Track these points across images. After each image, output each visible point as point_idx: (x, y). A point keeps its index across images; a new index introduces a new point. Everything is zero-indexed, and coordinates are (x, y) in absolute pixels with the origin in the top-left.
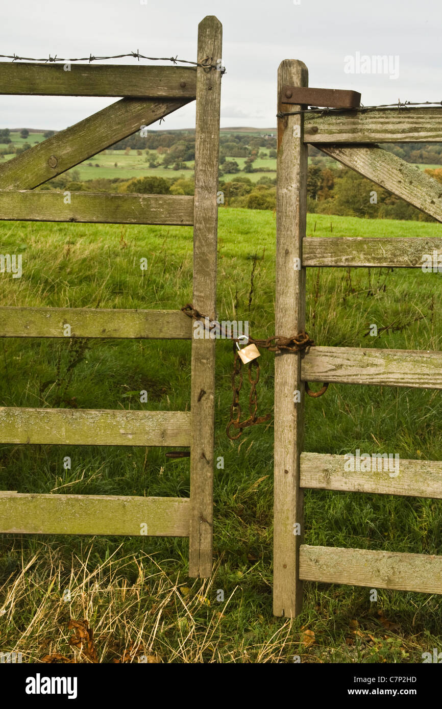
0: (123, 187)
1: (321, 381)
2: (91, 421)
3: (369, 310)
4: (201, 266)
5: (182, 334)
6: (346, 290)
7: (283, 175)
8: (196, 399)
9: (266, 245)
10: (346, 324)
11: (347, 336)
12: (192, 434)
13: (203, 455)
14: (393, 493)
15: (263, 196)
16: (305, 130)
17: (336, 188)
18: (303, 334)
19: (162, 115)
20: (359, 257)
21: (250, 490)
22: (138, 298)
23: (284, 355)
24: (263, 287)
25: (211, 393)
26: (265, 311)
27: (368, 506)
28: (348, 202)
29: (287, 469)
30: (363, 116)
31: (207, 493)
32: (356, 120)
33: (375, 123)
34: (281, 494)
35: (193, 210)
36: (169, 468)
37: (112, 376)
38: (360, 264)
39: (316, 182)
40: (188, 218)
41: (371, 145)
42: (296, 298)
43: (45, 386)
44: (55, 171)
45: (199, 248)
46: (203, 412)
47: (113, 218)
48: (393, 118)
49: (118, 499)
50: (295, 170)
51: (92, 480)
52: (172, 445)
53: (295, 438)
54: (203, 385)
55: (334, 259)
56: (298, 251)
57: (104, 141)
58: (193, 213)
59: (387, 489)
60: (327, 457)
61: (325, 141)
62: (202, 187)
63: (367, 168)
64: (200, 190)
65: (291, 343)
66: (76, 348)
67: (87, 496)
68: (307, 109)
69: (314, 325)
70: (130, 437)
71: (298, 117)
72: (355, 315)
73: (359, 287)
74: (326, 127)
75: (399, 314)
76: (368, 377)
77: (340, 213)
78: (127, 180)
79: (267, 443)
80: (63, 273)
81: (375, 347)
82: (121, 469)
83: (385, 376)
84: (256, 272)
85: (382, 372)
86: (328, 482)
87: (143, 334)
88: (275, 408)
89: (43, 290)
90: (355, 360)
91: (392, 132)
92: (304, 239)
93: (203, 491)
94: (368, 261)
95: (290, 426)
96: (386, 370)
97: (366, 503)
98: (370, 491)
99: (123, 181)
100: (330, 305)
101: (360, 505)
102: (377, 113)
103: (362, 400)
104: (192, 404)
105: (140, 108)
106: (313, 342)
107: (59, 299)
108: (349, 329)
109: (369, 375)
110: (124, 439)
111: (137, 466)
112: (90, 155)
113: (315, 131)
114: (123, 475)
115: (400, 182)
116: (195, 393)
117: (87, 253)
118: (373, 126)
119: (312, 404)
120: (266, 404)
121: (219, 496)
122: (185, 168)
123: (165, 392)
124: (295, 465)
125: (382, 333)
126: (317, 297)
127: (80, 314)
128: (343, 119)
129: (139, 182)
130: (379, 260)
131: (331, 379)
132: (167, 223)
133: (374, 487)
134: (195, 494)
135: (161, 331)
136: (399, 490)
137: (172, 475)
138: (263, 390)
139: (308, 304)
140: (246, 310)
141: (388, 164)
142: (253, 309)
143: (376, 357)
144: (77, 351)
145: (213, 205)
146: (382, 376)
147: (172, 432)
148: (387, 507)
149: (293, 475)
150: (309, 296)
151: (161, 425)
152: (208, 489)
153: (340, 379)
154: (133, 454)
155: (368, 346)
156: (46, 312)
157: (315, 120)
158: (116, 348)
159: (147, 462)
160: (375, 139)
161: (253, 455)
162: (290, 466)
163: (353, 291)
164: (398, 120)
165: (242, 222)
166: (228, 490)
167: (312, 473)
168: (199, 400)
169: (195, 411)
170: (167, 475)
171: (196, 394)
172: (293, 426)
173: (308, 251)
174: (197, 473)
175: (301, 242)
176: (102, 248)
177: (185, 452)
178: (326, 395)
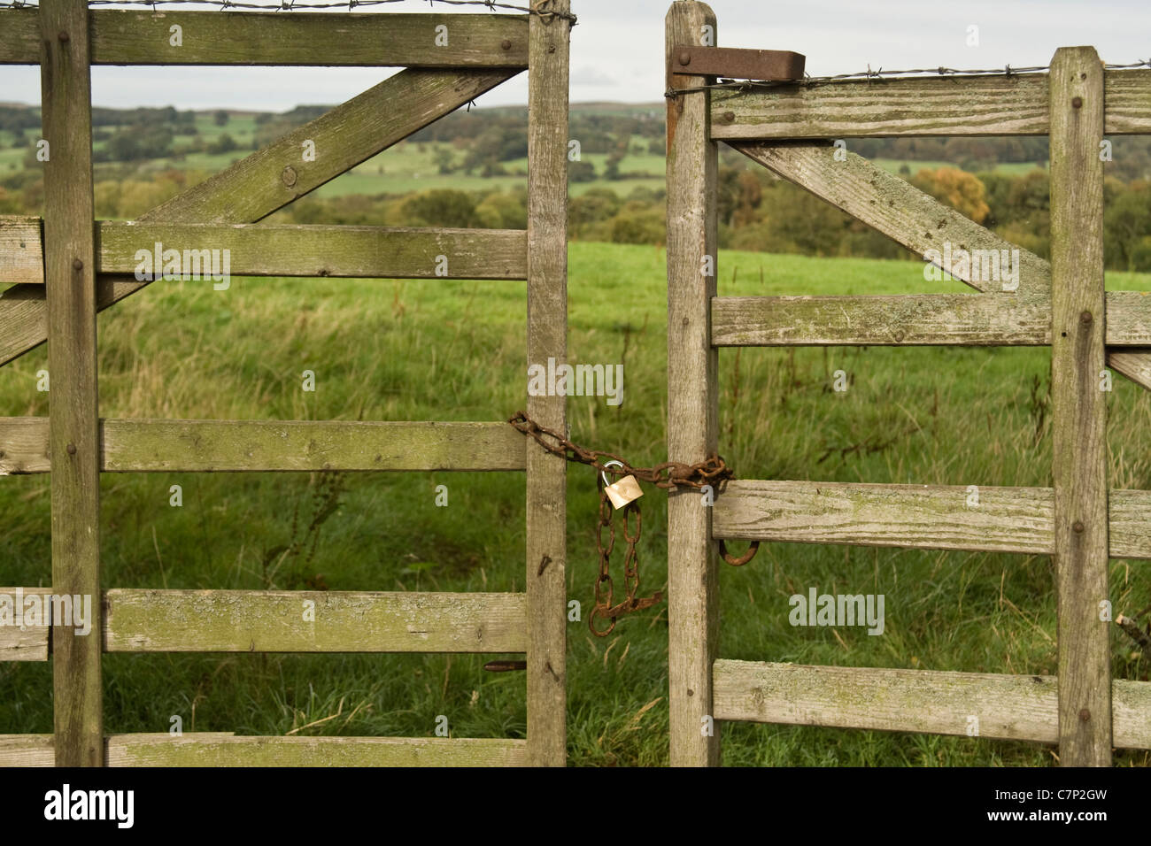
0: (395, 207)
1: (748, 539)
2: (359, 611)
3: (827, 417)
4: (541, 348)
5: (510, 462)
6: (785, 384)
7: (678, 193)
8: (536, 571)
9: (647, 307)
10: (786, 442)
11: (789, 462)
12: (529, 631)
13: (549, 667)
14: (871, 726)
15: (639, 220)
16: (713, 118)
17: (765, 205)
18: (715, 459)
19: (472, 95)
20: (807, 330)
21: (627, 729)
22: (426, 401)
23: (684, 495)
24: (643, 380)
25: (560, 560)
26: (647, 422)
27: (830, 754)
28: (786, 229)
29: (692, 688)
30: (809, 92)
31: (556, 730)
32: (797, 100)
33: (830, 104)
34: (681, 730)
35: (526, 253)
36: (487, 694)
37: (385, 537)
38: (808, 341)
39: (730, 195)
40: (517, 268)
41: (824, 142)
42: (703, 400)
43: (271, 556)
44: (292, 193)
45: (537, 316)
46: (546, 594)
47: (391, 269)
48: (859, 95)
49: (406, 744)
50: (698, 183)
51: (358, 716)
52: (495, 650)
53: (705, 635)
54: (546, 548)
55: (764, 332)
56: (704, 320)
57: (375, 141)
58: (526, 258)
59: (860, 719)
60: (758, 666)
61: (746, 136)
62: (540, 216)
63: (817, 179)
64: (536, 220)
65: (695, 476)
66: (325, 490)
67: (353, 738)
68: (716, 83)
69: (731, 445)
70: (424, 637)
71: (701, 96)
72: (802, 427)
73: (808, 377)
74: (748, 112)
75: (877, 423)
76: (825, 530)
77: (772, 248)
78: (400, 197)
79: (654, 649)
80: (296, 360)
81: (837, 480)
82: (405, 696)
83: (854, 528)
84: (629, 355)
85: (848, 521)
86: (761, 710)
87: (445, 464)
88: (670, 584)
89: (263, 390)
90: (803, 503)
91: (859, 120)
92: (713, 299)
93: (549, 728)
94: (823, 334)
95: (695, 616)
96: (855, 519)
97: (826, 748)
98: (832, 723)
99: (394, 197)
100: (758, 410)
101: (816, 751)
102: (833, 87)
103: (817, 572)
104: (529, 580)
105: (434, 84)
106: (731, 472)
107: (290, 406)
108: (792, 451)
109: (827, 527)
110: (415, 642)
111: (433, 691)
112: (352, 163)
113: (729, 119)
114: (408, 707)
115: (873, 202)
116: (533, 562)
117: (335, 325)
118: (827, 111)
119: (730, 581)
120: (651, 581)
121: (574, 740)
122: (502, 173)
123: (475, 564)
124: (705, 681)
125: (848, 457)
126: (736, 395)
127: (338, 430)
128: (775, 99)
129: (422, 199)
130: (840, 333)
131: (763, 535)
132: (484, 276)
133: (838, 716)
134: (536, 732)
135: (474, 458)
136: (881, 721)
137: (492, 704)
138: (647, 558)
139: (721, 408)
140: (613, 421)
141: (853, 173)
142: (626, 419)
143: (839, 496)
144: (326, 497)
145: (559, 246)
146: (848, 529)
147: (495, 627)
148: (861, 755)
149: (701, 699)
150: (725, 394)
151: (476, 616)
152: (558, 723)
153: (777, 535)
154: (424, 670)
155: (824, 479)
156: (280, 428)
157: (730, 101)
158: (389, 489)
159: (449, 683)
160: (831, 131)
161: (630, 669)
162: (697, 684)
163: (798, 384)
164: (868, 99)
165: (603, 266)
166: (589, 729)
167: (734, 695)
168: (541, 573)
169: (534, 591)
170: (484, 705)
171: (535, 564)
172: (700, 615)
173: (720, 319)
174: (538, 698)
175: (709, 305)
176: (362, 316)
177: (516, 663)
178: (755, 563)
